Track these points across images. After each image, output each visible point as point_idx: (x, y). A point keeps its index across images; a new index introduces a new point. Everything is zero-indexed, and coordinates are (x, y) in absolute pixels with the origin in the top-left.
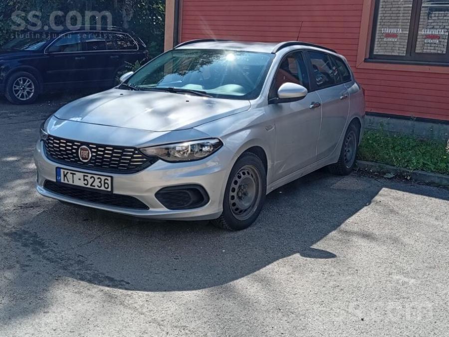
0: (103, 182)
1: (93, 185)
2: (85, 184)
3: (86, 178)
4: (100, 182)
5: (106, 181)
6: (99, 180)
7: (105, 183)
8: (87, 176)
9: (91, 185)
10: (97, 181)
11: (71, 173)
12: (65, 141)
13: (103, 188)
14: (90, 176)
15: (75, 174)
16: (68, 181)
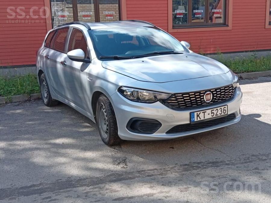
0: (223, 110)
1: (217, 114)
2: (212, 116)
3: (213, 112)
4: (221, 111)
5: (225, 109)
6: (221, 110)
7: (224, 110)
8: (214, 110)
9: (216, 115)
10: (219, 111)
11: (203, 112)
12: (193, 93)
13: (223, 114)
14: (215, 109)
15: (206, 112)
16: (200, 119)
